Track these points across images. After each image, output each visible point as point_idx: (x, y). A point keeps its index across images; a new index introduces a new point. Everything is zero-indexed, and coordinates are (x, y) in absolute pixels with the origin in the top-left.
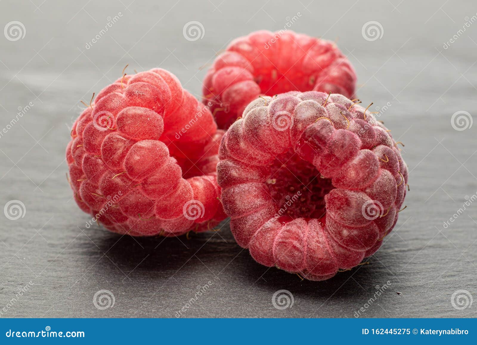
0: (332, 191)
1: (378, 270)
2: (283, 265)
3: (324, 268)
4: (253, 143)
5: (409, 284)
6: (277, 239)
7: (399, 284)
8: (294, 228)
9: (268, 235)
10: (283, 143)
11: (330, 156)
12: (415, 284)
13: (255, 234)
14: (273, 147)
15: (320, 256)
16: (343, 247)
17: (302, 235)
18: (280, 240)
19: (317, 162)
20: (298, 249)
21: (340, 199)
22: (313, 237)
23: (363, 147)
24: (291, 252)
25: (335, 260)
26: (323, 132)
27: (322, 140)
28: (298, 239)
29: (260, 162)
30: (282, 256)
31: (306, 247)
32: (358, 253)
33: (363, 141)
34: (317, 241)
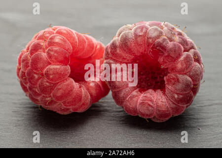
0: (169, 75)
1: (188, 116)
2: (143, 115)
3: (166, 115)
4: (125, 51)
5: (205, 124)
6: (139, 101)
7: (199, 124)
8: (148, 95)
9: (134, 99)
10: (142, 50)
11: (169, 56)
12: (208, 124)
13: (127, 99)
14: (136, 52)
15: (163, 110)
16: (175, 104)
17: (153, 99)
18: (141, 102)
19: (161, 60)
20: (151, 106)
21: (174, 79)
22: (159, 100)
23: (184, 51)
24: (147, 108)
25: (171, 111)
26: (164, 44)
27: (164, 48)
28: (151, 101)
29: (128, 60)
30: (143, 110)
31: (155, 105)
32: (183, 107)
33: (184, 48)
34: (162, 102)
